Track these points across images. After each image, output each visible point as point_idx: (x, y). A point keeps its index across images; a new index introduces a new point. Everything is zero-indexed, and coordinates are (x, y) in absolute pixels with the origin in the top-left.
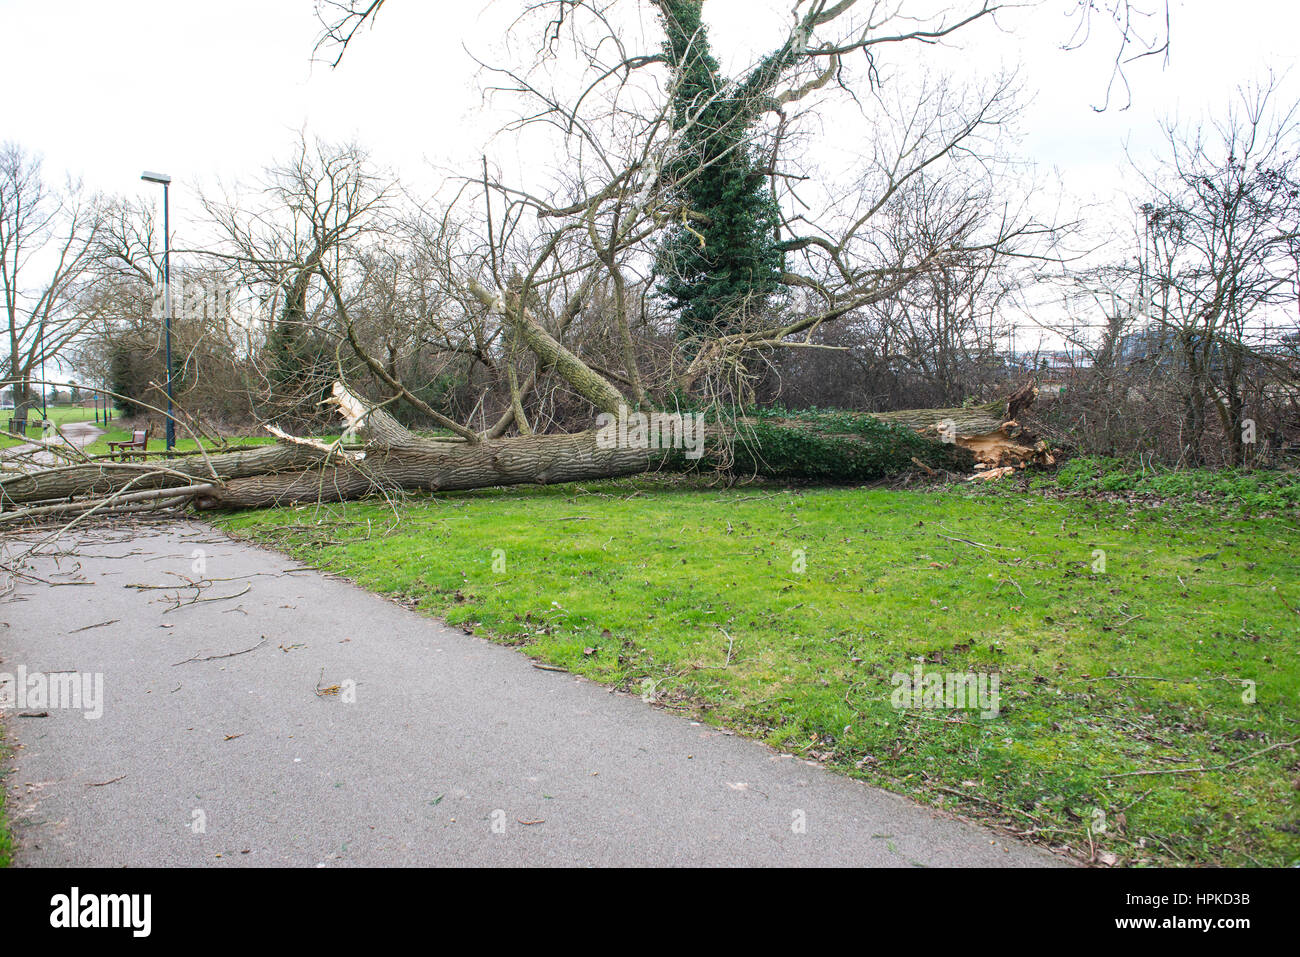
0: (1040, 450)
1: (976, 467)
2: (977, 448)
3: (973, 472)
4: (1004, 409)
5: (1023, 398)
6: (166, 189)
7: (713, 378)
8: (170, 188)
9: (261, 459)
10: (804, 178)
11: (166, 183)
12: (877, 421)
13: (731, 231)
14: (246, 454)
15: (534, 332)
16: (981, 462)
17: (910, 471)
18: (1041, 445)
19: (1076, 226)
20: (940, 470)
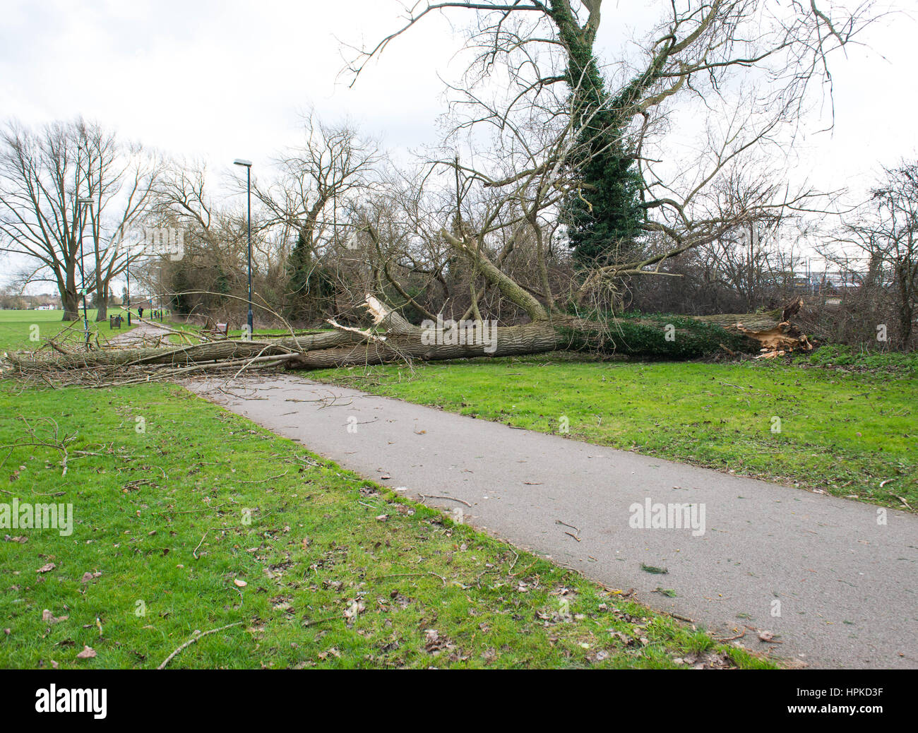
0: (802, 340)
1: (761, 350)
2: (763, 339)
3: (760, 353)
4: (781, 315)
5: (793, 307)
6: (249, 170)
7: (596, 293)
8: (251, 169)
9: (326, 339)
10: (659, 161)
11: (249, 166)
12: (699, 321)
13: (610, 196)
14: (317, 336)
15: (485, 264)
16: (765, 348)
17: (718, 352)
18: (804, 338)
19: (845, 190)
20: (738, 352)
